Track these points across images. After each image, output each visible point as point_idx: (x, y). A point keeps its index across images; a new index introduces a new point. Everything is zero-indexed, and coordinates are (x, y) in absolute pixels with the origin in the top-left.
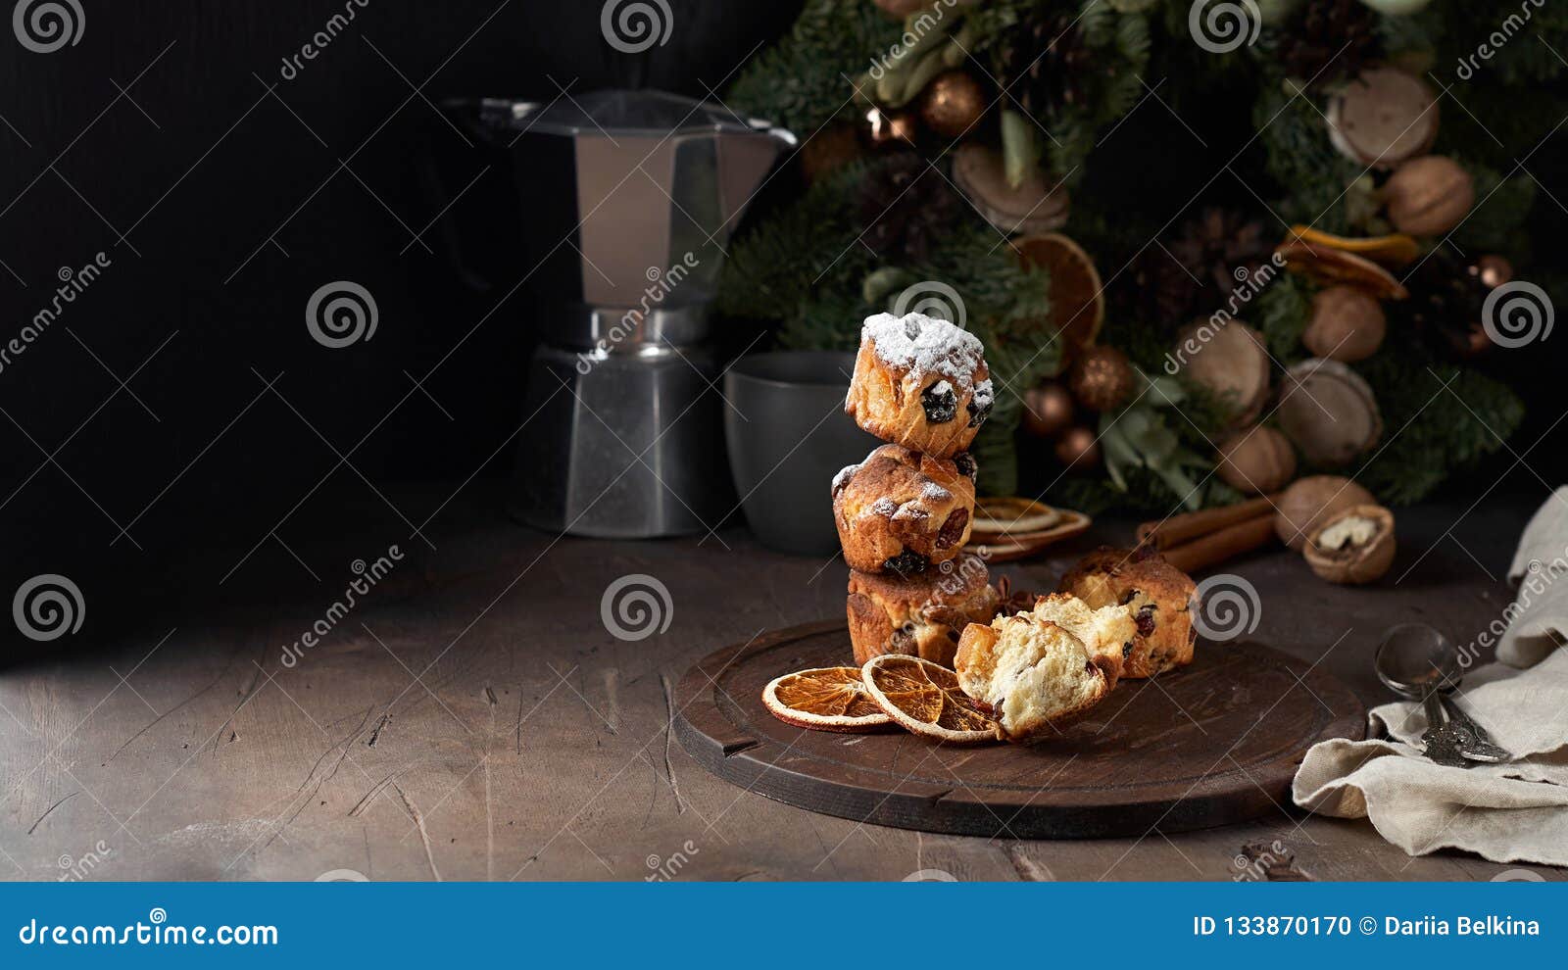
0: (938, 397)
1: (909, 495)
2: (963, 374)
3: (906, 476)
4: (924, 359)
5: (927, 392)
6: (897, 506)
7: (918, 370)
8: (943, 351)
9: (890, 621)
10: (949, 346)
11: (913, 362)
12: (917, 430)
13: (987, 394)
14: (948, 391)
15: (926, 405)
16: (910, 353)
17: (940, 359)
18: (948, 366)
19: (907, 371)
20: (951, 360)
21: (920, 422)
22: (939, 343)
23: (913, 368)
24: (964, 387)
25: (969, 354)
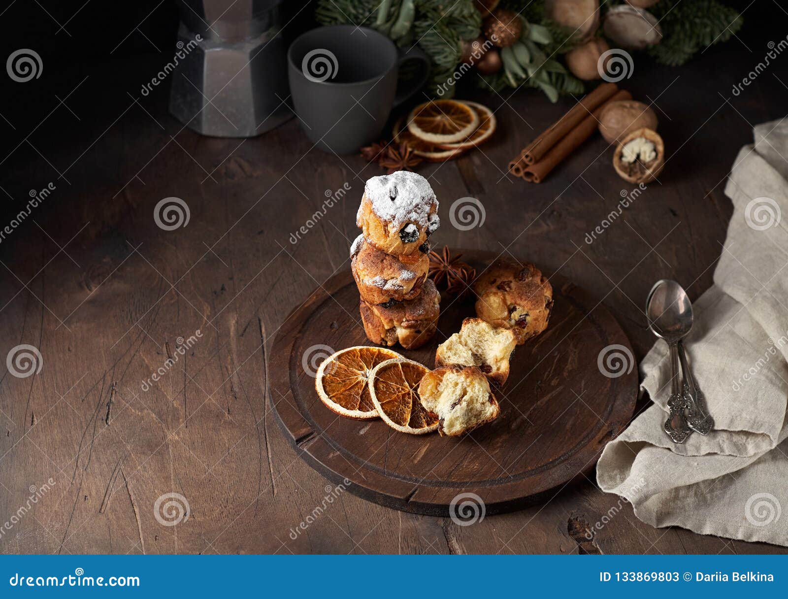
0: (408, 234)
1: (393, 276)
2: (423, 218)
3: (391, 265)
4: (400, 214)
5: (402, 231)
6: (386, 282)
7: (397, 222)
8: (411, 207)
9: (383, 326)
10: (414, 204)
11: (394, 217)
12: (398, 247)
13: (436, 223)
14: (414, 230)
15: (401, 237)
16: (392, 212)
17: (409, 213)
18: (414, 216)
19: (391, 222)
20: (415, 211)
21: (399, 244)
22: (409, 203)
23: (394, 220)
24: (423, 224)
25: (426, 204)
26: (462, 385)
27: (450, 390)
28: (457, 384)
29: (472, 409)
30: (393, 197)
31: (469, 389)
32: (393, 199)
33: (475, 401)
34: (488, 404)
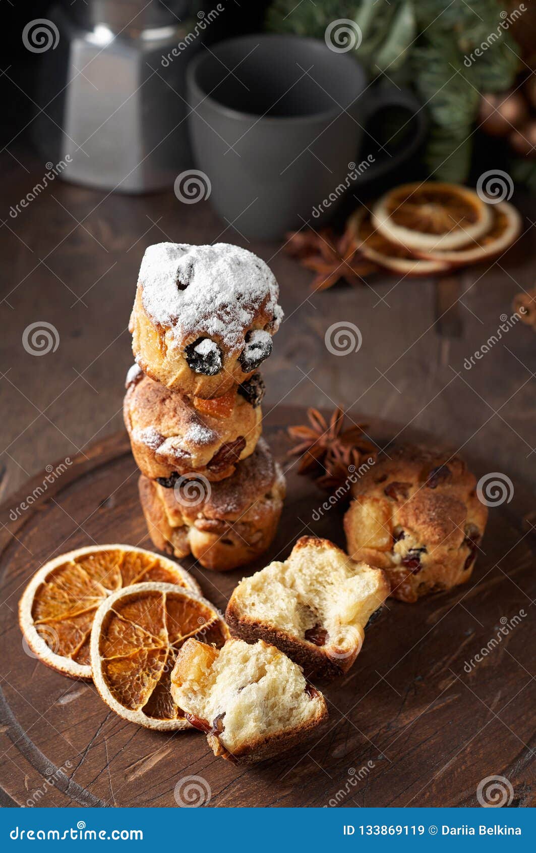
0: (201, 356)
1: (176, 431)
2: (232, 331)
3: (175, 410)
4: (188, 316)
5: (190, 349)
6: (163, 439)
7: (180, 330)
8: (210, 308)
9: (166, 520)
10: (218, 302)
11: (175, 321)
12: (182, 378)
13: (260, 347)
14: (211, 352)
15: (189, 361)
16: (173, 310)
17: (206, 317)
18: (214, 325)
19: (169, 328)
20: (220, 317)
21: (183, 374)
22: (208, 298)
23: (175, 325)
24: (232, 344)
25: (245, 307)
26: (257, 660)
27: (235, 666)
28: (246, 660)
29: (274, 706)
30: (183, 282)
31: (270, 668)
32: (182, 287)
33: (280, 691)
34: (304, 696)
